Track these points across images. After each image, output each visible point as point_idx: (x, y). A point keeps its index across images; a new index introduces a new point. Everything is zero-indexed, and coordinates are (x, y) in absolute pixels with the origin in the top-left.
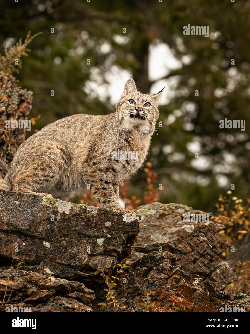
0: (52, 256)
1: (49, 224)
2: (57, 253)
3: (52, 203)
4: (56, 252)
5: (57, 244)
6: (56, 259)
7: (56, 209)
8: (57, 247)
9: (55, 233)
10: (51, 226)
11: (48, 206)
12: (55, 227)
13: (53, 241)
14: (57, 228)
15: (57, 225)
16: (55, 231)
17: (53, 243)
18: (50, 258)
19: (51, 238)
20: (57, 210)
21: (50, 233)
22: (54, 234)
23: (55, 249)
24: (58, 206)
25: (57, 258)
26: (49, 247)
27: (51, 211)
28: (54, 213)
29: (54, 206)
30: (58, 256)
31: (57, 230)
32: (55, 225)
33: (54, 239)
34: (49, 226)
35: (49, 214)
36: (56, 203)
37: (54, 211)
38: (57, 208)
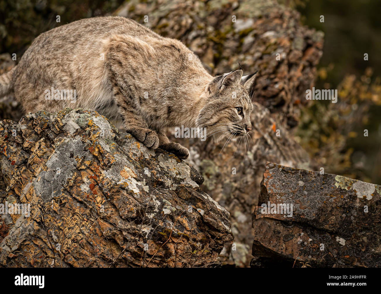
0: (348, 257)
1: (344, 213)
2: (356, 253)
3: (349, 185)
4: (354, 252)
5: (354, 240)
6: (353, 261)
7: (353, 193)
8: (355, 244)
9: (353, 225)
10: (347, 216)
11: (343, 188)
12: (352, 218)
13: (350, 237)
14: (355, 219)
15: (355, 215)
16: (351, 222)
17: (350, 239)
18: (346, 260)
19: (346, 232)
20: (355, 194)
21: (346, 225)
22: (351, 227)
23: (352, 248)
24: (356, 189)
25: (355, 260)
26: (344, 244)
27: (347, 195)
28: (351, 198)
29: (350, 189)
30: (356, 257)
31: (355, 222)
32: (352, 215)
33: (352, 233)
34: (344, 215)
35: (344, 199)
36: (354, 185)
37: (351, 196)
38: (355, 191)
